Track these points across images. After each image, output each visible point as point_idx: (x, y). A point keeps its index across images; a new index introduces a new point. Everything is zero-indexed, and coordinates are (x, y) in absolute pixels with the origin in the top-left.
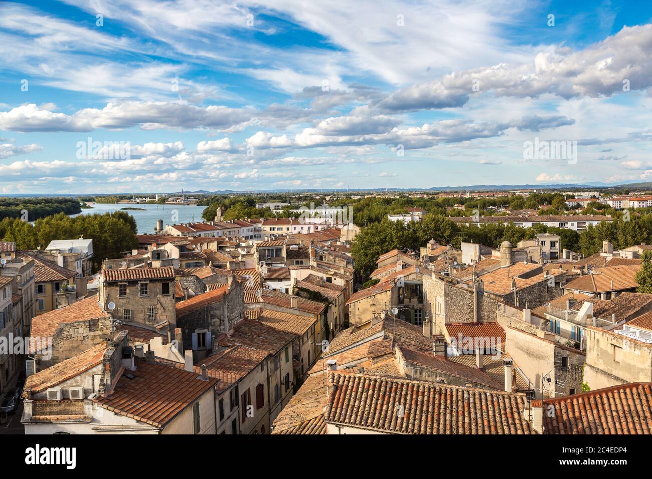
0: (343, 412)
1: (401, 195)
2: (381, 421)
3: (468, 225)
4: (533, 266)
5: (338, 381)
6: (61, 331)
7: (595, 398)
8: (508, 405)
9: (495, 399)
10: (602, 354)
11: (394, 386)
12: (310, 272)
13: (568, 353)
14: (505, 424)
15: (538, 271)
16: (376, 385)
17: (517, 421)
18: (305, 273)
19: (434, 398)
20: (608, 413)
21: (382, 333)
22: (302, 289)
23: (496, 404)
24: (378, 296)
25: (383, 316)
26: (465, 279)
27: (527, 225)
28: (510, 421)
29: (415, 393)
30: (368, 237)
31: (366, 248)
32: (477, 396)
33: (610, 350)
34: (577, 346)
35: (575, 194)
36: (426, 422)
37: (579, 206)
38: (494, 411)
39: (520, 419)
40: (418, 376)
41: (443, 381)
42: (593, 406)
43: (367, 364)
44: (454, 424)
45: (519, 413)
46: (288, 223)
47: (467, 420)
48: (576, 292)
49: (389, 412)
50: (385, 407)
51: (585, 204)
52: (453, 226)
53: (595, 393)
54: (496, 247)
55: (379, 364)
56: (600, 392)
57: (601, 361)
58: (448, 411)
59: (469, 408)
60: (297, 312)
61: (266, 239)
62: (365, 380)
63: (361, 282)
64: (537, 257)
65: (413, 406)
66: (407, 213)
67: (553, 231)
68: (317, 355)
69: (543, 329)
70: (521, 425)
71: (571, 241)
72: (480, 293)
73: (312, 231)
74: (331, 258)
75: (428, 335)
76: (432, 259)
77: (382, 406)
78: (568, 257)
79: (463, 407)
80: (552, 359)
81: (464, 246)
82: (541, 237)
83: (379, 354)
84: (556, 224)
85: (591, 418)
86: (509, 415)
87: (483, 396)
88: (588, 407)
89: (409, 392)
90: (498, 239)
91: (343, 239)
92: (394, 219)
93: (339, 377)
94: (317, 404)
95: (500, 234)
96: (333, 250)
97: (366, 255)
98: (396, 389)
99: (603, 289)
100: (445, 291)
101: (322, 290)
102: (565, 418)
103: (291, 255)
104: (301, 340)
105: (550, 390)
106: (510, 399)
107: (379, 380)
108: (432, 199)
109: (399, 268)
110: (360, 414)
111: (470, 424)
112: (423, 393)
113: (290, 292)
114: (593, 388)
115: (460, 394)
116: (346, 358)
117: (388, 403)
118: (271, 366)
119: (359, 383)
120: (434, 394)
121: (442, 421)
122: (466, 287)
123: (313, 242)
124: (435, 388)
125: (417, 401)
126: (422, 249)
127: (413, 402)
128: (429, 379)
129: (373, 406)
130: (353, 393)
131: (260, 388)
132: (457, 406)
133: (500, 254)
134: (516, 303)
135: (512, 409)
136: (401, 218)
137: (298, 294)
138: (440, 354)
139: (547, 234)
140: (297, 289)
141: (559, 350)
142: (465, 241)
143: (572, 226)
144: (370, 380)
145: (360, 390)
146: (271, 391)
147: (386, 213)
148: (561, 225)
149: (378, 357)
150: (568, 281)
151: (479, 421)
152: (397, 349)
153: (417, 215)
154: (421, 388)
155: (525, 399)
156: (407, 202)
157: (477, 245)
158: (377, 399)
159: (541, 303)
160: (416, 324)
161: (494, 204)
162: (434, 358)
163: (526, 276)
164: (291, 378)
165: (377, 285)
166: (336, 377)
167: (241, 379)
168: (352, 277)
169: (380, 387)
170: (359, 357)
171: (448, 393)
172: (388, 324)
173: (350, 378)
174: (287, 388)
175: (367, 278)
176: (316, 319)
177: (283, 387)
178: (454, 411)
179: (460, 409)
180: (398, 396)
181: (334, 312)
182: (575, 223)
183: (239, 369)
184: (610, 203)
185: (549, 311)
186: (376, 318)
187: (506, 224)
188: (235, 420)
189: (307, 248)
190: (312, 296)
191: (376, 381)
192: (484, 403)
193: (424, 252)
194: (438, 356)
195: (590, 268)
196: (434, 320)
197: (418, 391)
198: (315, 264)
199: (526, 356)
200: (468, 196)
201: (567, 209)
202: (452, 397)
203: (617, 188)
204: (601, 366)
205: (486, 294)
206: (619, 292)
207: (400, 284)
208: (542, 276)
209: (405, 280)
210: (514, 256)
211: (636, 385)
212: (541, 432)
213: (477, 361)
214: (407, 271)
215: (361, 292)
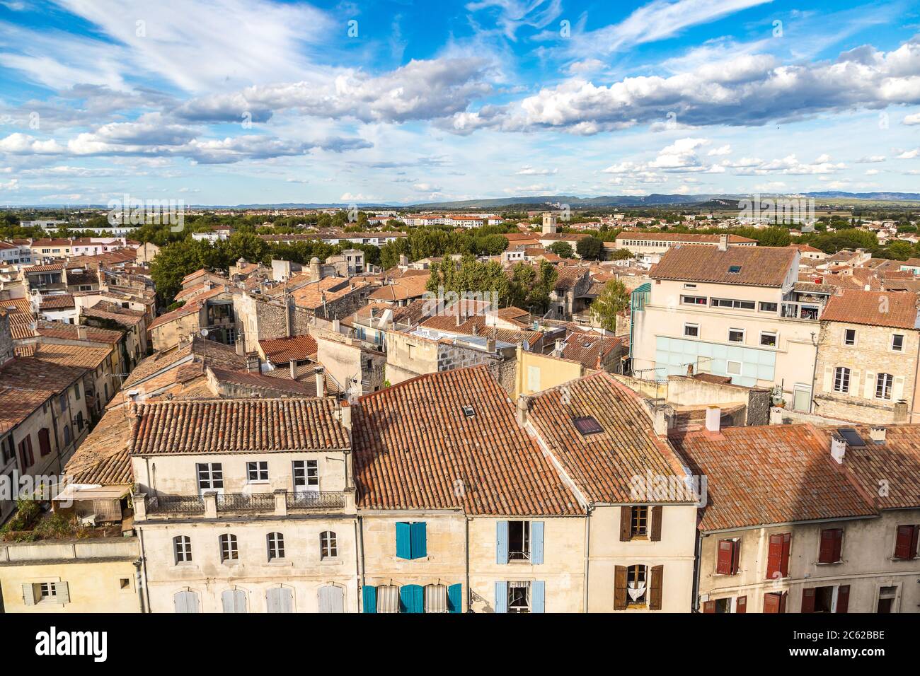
0: (150, 442)
1: (206, 212)
2: (194, 445)
3: (278, 242)
4: (341, 280)
5: (142, 412)
7: (394, 392)
8: (320, 409)
9: (308, 405)
10: (400, 353)
11: (206, 408)
12: (100, 298)
13: (372, 355)
14: (318, 426)
15: (346, 284)
16: (186, 409)
17: (329, 422)
18: (92, 301)
19: (249, 413)
20: (405, 402)
21: (192, 356)
22: (91, 318)
23: (309, 409)
24: (185, 319)
25: (191, 339)
26: (277, 295)
27: (334, 242)
28: (323, 423)
29: (229, 411)
30: (170, 258)
31: (168, 269)
32: (291, 405)
33: (406, 349)
34: (380, 349)
35: (376, 213)
36: (242, 437)
37: (379, 224)
38: (308, 416)
39: (331, 420)
40: (232, 394)
41: (258, 395)
42: (393, 398)
43: (178, 390)
44: (270, 434)
45: (330, 415)
46: (68, 244)
47: (282, 428)
48: (379, 301)
49: (202, 434)
50: (197, 430)
51: (384, 222)
52: (263, 244)
53: (394, 388)
54: (305, 263)
55: (190, 388)
56: (398, 386)
57: (399, 359)
58: (264, 423)
59: (284, 417)
60: (87, 344)
61: (38, 263)
62: (174, 406)
63: (165, 306)
64: (344, 271)
65: (228, 424)
66: (213, 231)
67: (358, 247)
68: (116, 387)
69: (350, 337)
70: (333, 424)
71: (373, 256)
72: (292, 309)
73: (100, 251)
74: (126, 281)
75: (241, 354)
76: (243, 278)
77: (194, 429)
78: (371, 271)
79: (279, 418)
80: (359, 363)
81: (274, 263)
82: (348, 253)
83: (189, 378)
84: (360, 241)
85: (391, 409)
86: (321, 418)
87: (297, 404)
88: (388, 400)
89: (223, 411)
90: (308, 256)
91: (140, 260)
92: (198, 237)
93: (143, 406)
94: (119, 438)
95: (309, 251)
96: (128, 272)
97: (169, 277)
98: (209, 410)
99: (400, 298)
100: (257, 308)
101: (117, 318)
102: (370, 412)
103: (73, 280)
104: (95, 374)
105: (358, 390)
106: (322, 403)
107: (189, 404)
108: (239, 216)
109: (207, 288)
110: (169, 441)
111: (285, 432)
112: (238, 410)
113: (76, 322)
114: (392, 384)
115: (275, 405)
116: (151, 386)
117: (200, 426)
119: (167, 410)
120: (249, 409)
121: (258, 434)
122: (278, 303)
123: (101, 265)
124: (249, 404)
125: (231, 419)
126: (231, 268)
127: (228, 420)
128: (245, 395)
129: (184, 430)
130: (161, 421)
131: (44, 433)
132: (273, 417)
133: (310, 270)
134: (326, 315)
135: (324, 412)
136: (206, 236)
137: (86, 324)
138: (254, 370)
139: (352, 250)
140: (85, 319)
141: (365, 354)
142: (276, 258)
143: (374, 242)
144: (179, 405)
145: (168, 417)
146: (59, 434)
147: (189, 232)
148: (364, 241)
149: (186, 382)
150: (371, 292)
152: (208, 371)
153: (225, 234)
154: (235, 406)
155: (335, 401)
156: (212, 220)
157: (288, 262)
158: (189, 423)
159: (349, 313)
160: (229, 343)
161: (302, 222)
162: (248, 375)
163: (334, 289)
164: (85, 416)
165: (183, 308)
166: (139, 408)
167: (17, 427)
168: (153, 301)
169: (191, 410)
170: (167, 384)
171: (263, 406)
172: (198, 347)
173: (156, 406)
174: (81, 427)
175: (172, 301)
176: (111, 350)
177: (76, 427)
178: (269, 422)
179: (275, 419)
180: (211, 417)
181: (134, 340)
182: (377, 239)
183: (11, 416)
184: (405, 221)
185: (356, 320)
186: (184, 342)
187: (315, 241)
190: (105, 324)
191: (186, 405)
192: (298, 410)
193: (233, 271)
194: (253, 373)
195: (389, 279)
196: (246, 338)
197: (232, 409)
198: (106, 289)
199: (336, 362)
200: (276, 214)
201: (369, 227)
202: (267, 409)
203: (410, 207)
204: (399, 364)
205: (297, 309)
206: (413, 299)
207: (209, 305)
208: (349, 289)
209: (215, 300)
210: (323, 272)
211: (426, 376)
212: (349, 428)
213: (292, 372)
214: (215, 292)
215: (164, 316)
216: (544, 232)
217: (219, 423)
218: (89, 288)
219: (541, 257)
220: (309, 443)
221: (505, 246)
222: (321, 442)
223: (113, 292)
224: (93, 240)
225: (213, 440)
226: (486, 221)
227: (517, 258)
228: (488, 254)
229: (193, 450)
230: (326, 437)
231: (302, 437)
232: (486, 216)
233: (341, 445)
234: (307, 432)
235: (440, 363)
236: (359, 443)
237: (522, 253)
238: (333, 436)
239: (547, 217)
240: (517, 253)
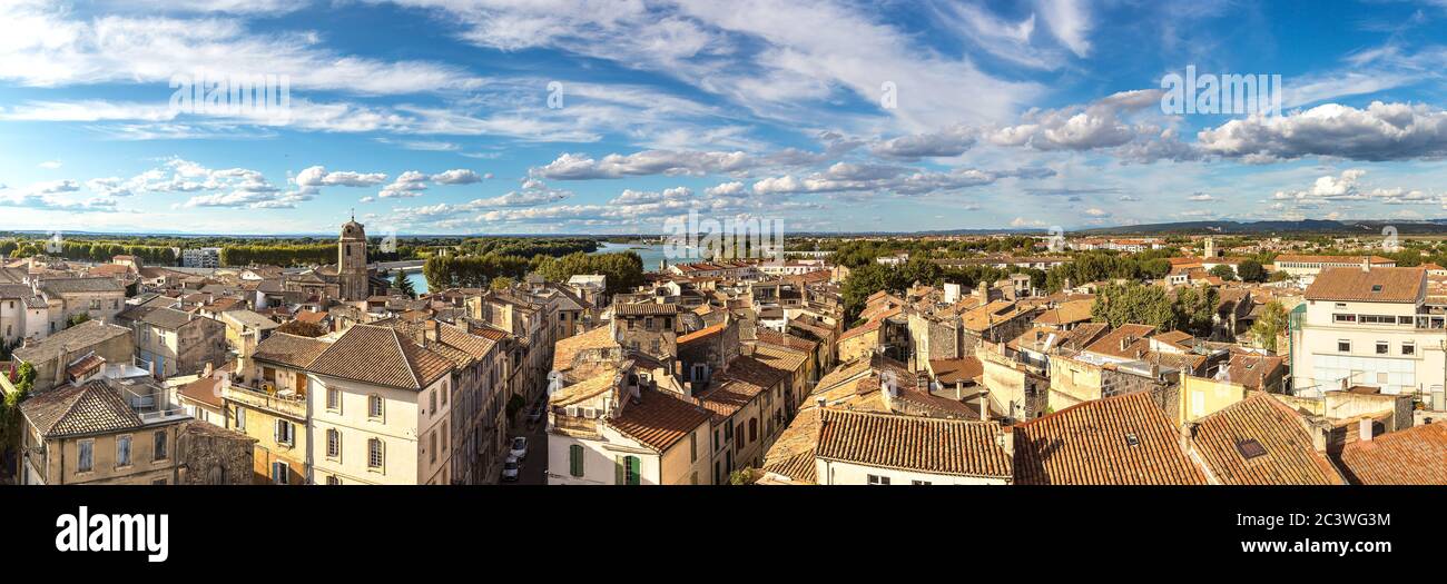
0: (831, 447)
1: (889, 236)
3: (950, 266)
4: (1007, 304)
5: (827, 419)
6: (579, 355)
7: (1057, 419)
8: (983, 433)
9: (972, 428)
10: (1063, 379)
11: (880, 422)
12: (801, 311)
13: (1036, 381)
14: (981, 450)
15: (1012, 308)
16: (863, 421)
17: (991, 447)
18: (797, 313)
19: (917, 432)
20: (1067, 430)
21: (870, 371)
22: (794, 328)
23: (973, 433)
24: (866, 336)
25: (871, 354)
26: (947, 318)
27: (1002, 266)
28: (986, 448)
30: (857, 279)
31: (856, 289)
32: (956, 427)
33: (1069, 375)
34: (1044, 373)
36: (910, 455)
38: (971, 438)
39: (994, 446)
40: (903, 411)
41: (926, 415)
42: (1056, 426)
43: (856, 400)
44: (935, 454)
45: (993, 441)
47: (947, 450)
48: (1044, 325)
50: (871, 441)
52: (936, 268)
53: (1056, 414)
54: (975, 286)
55: (866, 401)
56: (1061, 413)
57: (1062, 385)
58: (930, 443)
59: (949, 439)
60: (790, 350)
61: (761, 279)
62: (852, 417)
63: (851, 322)
64: (1011, 295)
65: (897, 440)
66: (894, 255)
67: (1025, 271)
68: (808, 392)
69: (1015, 361)
70: (995, 450)
71: (1039, 280)
72: (961, 331)
73: (805, 272)
74: (822, 298)
75: (913, 372)
76: (918, 299)
77: (868, 441)
78: (1037, 294)
79: (944, 438)
80: (1023, 387)
81: (946, 286)
82: (1015, 277)
83: (867, 391)
84: (1027, 265)
85: (1053, 437)
86: (984, 442)
87: (962, 427)
88: (1051, 427)
90: (977, 280)
91: (834, 280)
92: (881, 261)
93: (828, 413)
94: (806, 440)
95: (979, 274)
96: (824, 292)
97: (856, 296)
98: (882, 424)
99: (1064, 322)
100: (929, 330)
101: (813, 329)
102: (1032, 439)
103: (784, 294)
104: (793, 377)
105: (1021, 415)
106: (985, 427)
107: (865, 417)
108: (917, 242)
109: (886, 308)
111: (950, 454)
112: (907, 428)
113: (783, 331)
114: (1056, 409)
115: (941, 426)
116: (835, 396)
117: (874, 438)
118: (764, 401)
119: (847, 420)
120: (918, 427)
121: (924, 453)
122: (947, 324)
123: (805, 284)
124: (918, 422)
125: (901, 435)
126: (908, 290)
127: (898, 436)
128: (914, 414)
130: (841, 430)
131: (753, 421)
132: (938, 438)
133: (979, 294)
134: (992, 337)
135: (987, 436)
136: (888, 260)
137: (790, 333)
138: (924, 389)
139: (1019, 274)
140: (790, 328)
141: (1029, 379)
142: (947, 282)
143: (1040, 267)
144: (857, 417)
145: (847, 426)
146: (763, 425)
147: (875, 256)
148: (1031, 266)
149: (865, 394)
150: (1037, 315)
151: (958, 450)
152: (883, 386)
153: (905, 256)
154: (905, 422)
155: (998, 426)
156: (894, 246)
157: (959, 286)
158: (864, 435)
159: (1014, 337)
160: (902, 361)
161: (973, 247)
162: (919, 394)
163: (1000, 313)
164: (783, 413)
165: (865, 325)
166: (825, 414)
167: (735, 413)
168: (842, 317)
169: (867, 423)
170: (847, 394)
171: (931, 426)
172: (876, 362)
173: (838, 414)
174: (779, 422)
175: (857, 318)
176: (807, 358)
177: (775, 421)
178: (935, 442)
179: (941, 440)
181: (825, 350)
182: (1043, 264)
183: (733, 403)
185: (1020, 343)
186: (864, 356)
187: (984, 266)
188: (729, 452)
189: (799, 288)
190: (804, 335)
191: (862, 417)
192: (962, 433)
193: (910, 292)
194: (923, 392)
195: (1054, 304)
196: (918, 357)
198: (806, 304)
199: (1000, 386)
200: (950, 239)
201: (1036, 252)
202: (933, 429)
203: (1076, 233)
204: (1063, 390)
205: (966, 331)
206: (1077, 323)
207: (887, 323)
208: (1015, 313)
209: (892, 319)
210: (992, 295)
211: (1089, 403)
212: (1012, 455)
213: (958, 394)
214: (894, 311)
215: (851, 331)
216: (1207, 256)
217: (890, 439)
218: (794, 302)
219: (1204, 281)
220: (971, 467)
221: (1169, 270)
222: (984, 468)
223: (812, 306)
224: (800, 262)
225: (884, 454)
226: (1150, 246)
227: (1180, 281)
228: (1151, 278)
229: (867, 461)
230: (989, 463)
231: (965, 460)
232: (1150, 240)
233: (1003, 473)
234: (970, 456)
235: (1103, 390)
236: (1021, 471)
237: (1185, 277)
238: (995, 462)
239: (1209, 241)
240: (1180, 277)
